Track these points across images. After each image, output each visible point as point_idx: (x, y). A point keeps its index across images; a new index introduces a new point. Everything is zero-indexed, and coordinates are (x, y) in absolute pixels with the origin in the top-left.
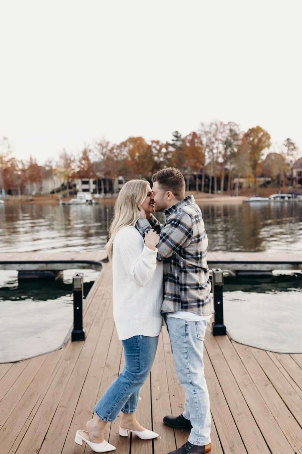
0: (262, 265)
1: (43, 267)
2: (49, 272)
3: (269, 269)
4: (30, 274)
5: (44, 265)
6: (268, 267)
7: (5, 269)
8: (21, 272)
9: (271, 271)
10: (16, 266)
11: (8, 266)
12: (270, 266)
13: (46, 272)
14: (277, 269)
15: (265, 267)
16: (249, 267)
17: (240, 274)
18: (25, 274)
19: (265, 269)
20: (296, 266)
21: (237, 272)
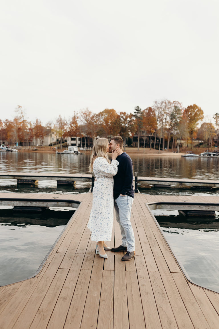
0: (166, 182)
1: (68, 179)
2: (71, 182)
3: (169, 184)
4: (62, 182)
5: (69, 178)
6: (168, 184)
7: (52, 180)
8: (58, 181)
9: (170, 185)
10: (57, 179)
11: (53, 178)
12: (169, 183)
13: (69, 182)
14: (173, 185)
15: (167, 183)
16: (160, 183)
17: (156, 186)
18: (60, 182)
19: (167, 184)
20: (181, 183)
21: (155, 185)
